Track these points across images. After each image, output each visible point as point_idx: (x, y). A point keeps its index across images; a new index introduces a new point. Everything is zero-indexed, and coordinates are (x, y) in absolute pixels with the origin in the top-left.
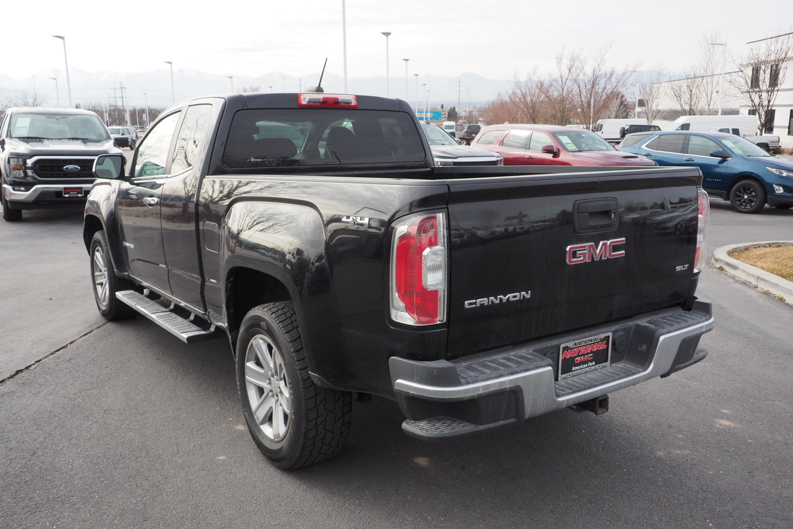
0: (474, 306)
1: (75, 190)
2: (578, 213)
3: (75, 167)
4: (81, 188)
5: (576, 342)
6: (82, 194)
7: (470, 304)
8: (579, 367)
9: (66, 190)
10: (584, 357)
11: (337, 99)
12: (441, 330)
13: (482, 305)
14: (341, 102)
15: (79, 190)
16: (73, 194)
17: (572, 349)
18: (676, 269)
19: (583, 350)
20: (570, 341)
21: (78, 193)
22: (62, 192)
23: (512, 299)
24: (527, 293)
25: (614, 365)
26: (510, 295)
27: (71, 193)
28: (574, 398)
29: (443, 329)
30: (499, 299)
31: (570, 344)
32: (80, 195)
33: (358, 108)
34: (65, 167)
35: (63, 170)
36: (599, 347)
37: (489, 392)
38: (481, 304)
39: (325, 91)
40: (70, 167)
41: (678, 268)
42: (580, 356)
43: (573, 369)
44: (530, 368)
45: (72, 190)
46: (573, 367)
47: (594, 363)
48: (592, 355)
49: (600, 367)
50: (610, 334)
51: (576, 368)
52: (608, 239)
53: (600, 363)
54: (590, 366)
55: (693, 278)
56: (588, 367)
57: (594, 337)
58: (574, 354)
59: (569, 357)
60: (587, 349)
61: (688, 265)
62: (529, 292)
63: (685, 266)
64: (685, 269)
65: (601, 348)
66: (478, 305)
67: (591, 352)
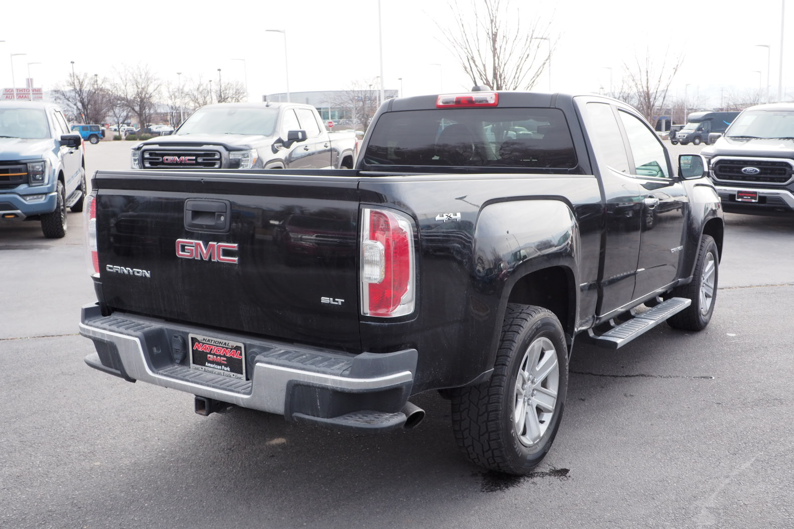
0: (112, 270)
1: (749, 195)
2: (186, 209)
3: (754, 170)
4: (755, 193)
5: (205, 338)
6: (755, 199)
7: (110, 268)
8: (212, 366)
9: (739, 194)
10: (217, 357)
11: (471, 98)
14: (476, 101)
15: (753, 195)
16: (747, 199)
17: (203, 343)
18: (321, 300)
19: (214, 350)
20: (198, 334)
21: (752, 198)
22: (735, 195)
23: (136, 274)
26: (136, 270)
27: (745, 197)
30: (127, 270)
31: (201, 338)
32: (753, 201)
33: (498, 106)
34: (743, 169)
35: (742, 173)
36: (233, 355)
38: (116, 271)
40: (749, 169)
41: (325, 300)
42: (213, 355)
45: (746, 195)
46: (207, 363)
47: (229, 370)
48: (225, 359)
49: (234, 377)
50: (242, 346)
51: (209, 365)
52: (218, 242)
53: (235, 372)
54: (224, 370)
55: (364, 322)
56: (222, 369)
57: (224, 341)
58: (205, 349)
59: (200, 350)
60: (219, 351)
61: (343, 301)
62: (149, 272)
63: (336, 300)
64: (336, 303)
65: (235, 357)
66: (114, 270)
67: (224, 356)
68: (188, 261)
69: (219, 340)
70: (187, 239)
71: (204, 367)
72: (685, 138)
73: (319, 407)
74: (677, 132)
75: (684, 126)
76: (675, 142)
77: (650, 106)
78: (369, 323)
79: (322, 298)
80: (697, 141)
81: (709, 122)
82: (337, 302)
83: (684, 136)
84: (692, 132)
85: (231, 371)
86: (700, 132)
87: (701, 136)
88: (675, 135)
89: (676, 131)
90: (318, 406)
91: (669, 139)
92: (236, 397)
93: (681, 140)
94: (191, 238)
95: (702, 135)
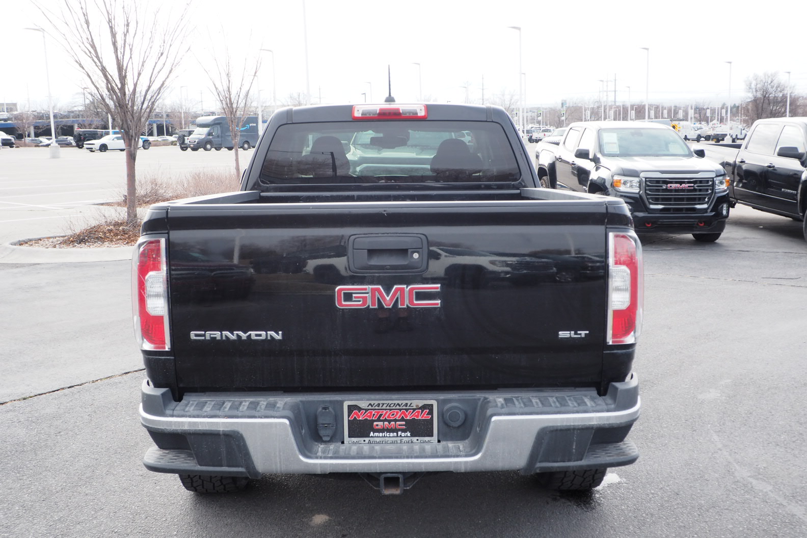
0: (203, 338)
2: (353, 249)
5: (372, 402)
7: (196, 335)
8: (381, 434)
10: (389, 423)
11: (398, 109)
12: (167, 357)
13: (213, 339)
14: (403, 113)
17: (366, 410)
18: (558, 335)
19: (386, 414)
20: (363, 400)
23: (254, 337)
24: (278, 334)
25: (443, 443)
26: (253, 333)
28: (332, 464)
29: (168, 357)
30: (235, 335)
31: (363, 404)
33: (428, 119)
36: (417, 416)
37: (195, 430)
38: (211, 338)
39: (397, 101)
41: (563, 334)
42: (383, 421)
43: (372, 434)
44: (256, 415)
46: (372, 433)
47: (409, 434)
48: (404, 423)
49: (419, 441)
50: (435, 403)
51: (376, 434)
52: (408, 284)
53: (419, 436)
54: (401, 436)
55: (609, 352)
56: (397, 436)
57: (404, 402)
58: (369, 416)
59: (361, 419)
60: (393, 415)
61: (588, 332)
62: (280, 332)
63: (579, 332)
64: (579, 336)
65: (420, 418)
66: (208, 338)
67: (402, 420)
68: (355, 312)
69: (397, 402)
70: (353, 284)
71: (367, 439)
72: (196, 143)
73: (574, 451)
74: (186, 138)
75: (193, 131)
76: (184, 147)
77: (233, 111)
78: (615, 351)
79: (560, 333)
80: (208, 146)
81: (219, 126)
82: (580, 334)
83: (195, 142)
84: (203, 137)
85: (412, 435)
86: (211, 137)
87: (212, 141)
88: (184, 140)
89: (184, 136)
90: (573, 449)
91: (178, 144)
92: (456, 463)
93: (192, 146)
94: (362, 283)
95: (212, 139)
